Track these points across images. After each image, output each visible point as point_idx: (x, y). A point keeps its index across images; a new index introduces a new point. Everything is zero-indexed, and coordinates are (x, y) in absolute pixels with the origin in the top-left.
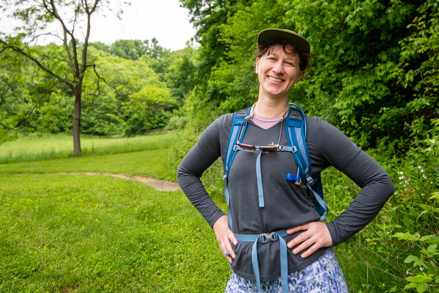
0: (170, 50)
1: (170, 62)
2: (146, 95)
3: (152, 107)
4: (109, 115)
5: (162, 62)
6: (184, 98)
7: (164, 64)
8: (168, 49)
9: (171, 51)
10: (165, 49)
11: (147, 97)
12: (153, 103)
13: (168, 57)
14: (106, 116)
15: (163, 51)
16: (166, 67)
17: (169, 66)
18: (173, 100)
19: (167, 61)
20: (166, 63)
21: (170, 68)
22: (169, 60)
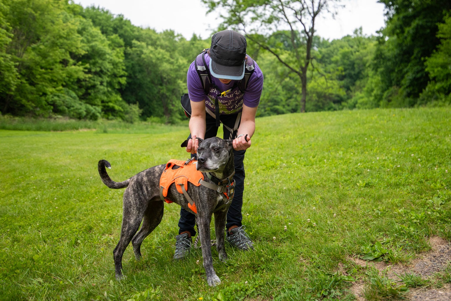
0: (328, 40)
1: (333, 53)
2: (316, 87)
3: (321, 99)
4: (277, 107)
5: (323, 53)
6: (351, 91)
7: (326, 56)
8: (326, 39)
9: (330, 41)
10: (323, 39)
11: (316, 89)
12: (323, 95)
13: (329, 46)
14: (274, 108)
15: (321, 40)
16: (327, 58)
17: (332, 57)
18: (342, 93)
19: (329, 52)
20: (328, 54)
21: (333, 59)
22: (331, 51)
